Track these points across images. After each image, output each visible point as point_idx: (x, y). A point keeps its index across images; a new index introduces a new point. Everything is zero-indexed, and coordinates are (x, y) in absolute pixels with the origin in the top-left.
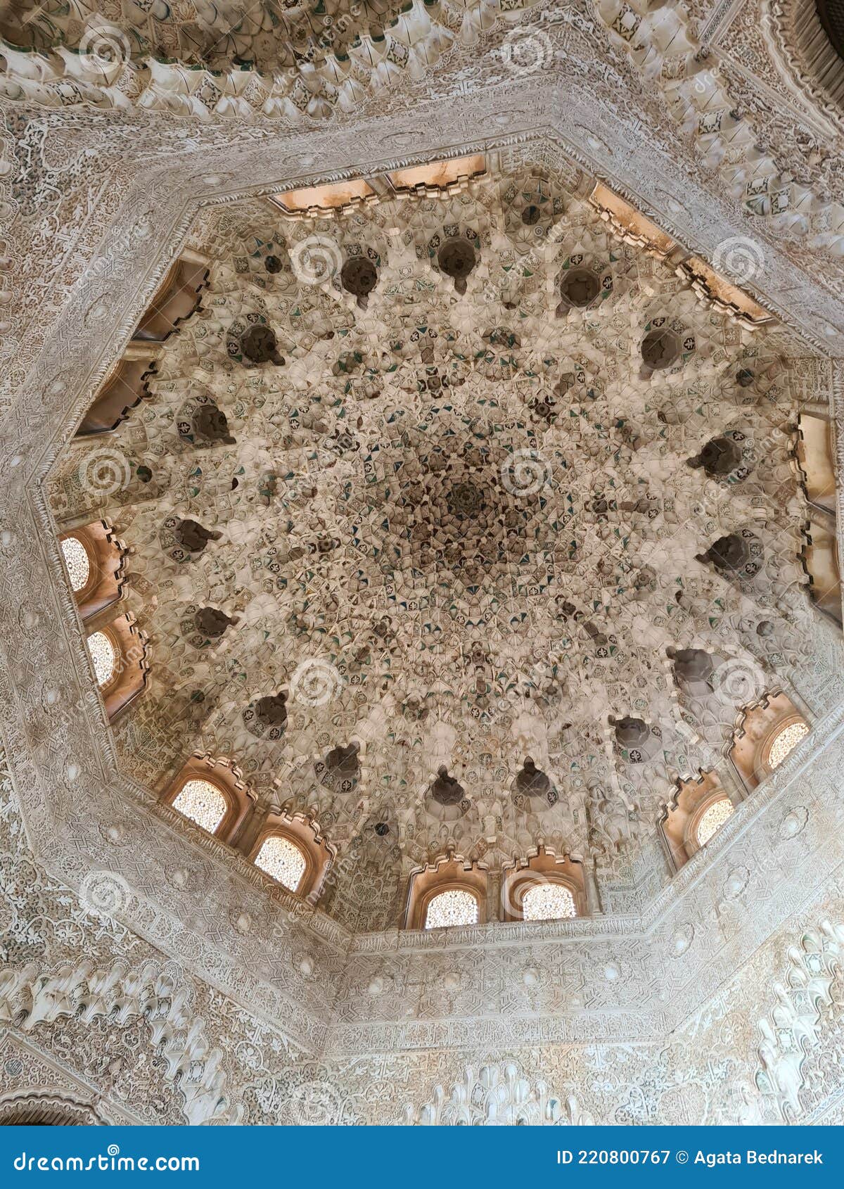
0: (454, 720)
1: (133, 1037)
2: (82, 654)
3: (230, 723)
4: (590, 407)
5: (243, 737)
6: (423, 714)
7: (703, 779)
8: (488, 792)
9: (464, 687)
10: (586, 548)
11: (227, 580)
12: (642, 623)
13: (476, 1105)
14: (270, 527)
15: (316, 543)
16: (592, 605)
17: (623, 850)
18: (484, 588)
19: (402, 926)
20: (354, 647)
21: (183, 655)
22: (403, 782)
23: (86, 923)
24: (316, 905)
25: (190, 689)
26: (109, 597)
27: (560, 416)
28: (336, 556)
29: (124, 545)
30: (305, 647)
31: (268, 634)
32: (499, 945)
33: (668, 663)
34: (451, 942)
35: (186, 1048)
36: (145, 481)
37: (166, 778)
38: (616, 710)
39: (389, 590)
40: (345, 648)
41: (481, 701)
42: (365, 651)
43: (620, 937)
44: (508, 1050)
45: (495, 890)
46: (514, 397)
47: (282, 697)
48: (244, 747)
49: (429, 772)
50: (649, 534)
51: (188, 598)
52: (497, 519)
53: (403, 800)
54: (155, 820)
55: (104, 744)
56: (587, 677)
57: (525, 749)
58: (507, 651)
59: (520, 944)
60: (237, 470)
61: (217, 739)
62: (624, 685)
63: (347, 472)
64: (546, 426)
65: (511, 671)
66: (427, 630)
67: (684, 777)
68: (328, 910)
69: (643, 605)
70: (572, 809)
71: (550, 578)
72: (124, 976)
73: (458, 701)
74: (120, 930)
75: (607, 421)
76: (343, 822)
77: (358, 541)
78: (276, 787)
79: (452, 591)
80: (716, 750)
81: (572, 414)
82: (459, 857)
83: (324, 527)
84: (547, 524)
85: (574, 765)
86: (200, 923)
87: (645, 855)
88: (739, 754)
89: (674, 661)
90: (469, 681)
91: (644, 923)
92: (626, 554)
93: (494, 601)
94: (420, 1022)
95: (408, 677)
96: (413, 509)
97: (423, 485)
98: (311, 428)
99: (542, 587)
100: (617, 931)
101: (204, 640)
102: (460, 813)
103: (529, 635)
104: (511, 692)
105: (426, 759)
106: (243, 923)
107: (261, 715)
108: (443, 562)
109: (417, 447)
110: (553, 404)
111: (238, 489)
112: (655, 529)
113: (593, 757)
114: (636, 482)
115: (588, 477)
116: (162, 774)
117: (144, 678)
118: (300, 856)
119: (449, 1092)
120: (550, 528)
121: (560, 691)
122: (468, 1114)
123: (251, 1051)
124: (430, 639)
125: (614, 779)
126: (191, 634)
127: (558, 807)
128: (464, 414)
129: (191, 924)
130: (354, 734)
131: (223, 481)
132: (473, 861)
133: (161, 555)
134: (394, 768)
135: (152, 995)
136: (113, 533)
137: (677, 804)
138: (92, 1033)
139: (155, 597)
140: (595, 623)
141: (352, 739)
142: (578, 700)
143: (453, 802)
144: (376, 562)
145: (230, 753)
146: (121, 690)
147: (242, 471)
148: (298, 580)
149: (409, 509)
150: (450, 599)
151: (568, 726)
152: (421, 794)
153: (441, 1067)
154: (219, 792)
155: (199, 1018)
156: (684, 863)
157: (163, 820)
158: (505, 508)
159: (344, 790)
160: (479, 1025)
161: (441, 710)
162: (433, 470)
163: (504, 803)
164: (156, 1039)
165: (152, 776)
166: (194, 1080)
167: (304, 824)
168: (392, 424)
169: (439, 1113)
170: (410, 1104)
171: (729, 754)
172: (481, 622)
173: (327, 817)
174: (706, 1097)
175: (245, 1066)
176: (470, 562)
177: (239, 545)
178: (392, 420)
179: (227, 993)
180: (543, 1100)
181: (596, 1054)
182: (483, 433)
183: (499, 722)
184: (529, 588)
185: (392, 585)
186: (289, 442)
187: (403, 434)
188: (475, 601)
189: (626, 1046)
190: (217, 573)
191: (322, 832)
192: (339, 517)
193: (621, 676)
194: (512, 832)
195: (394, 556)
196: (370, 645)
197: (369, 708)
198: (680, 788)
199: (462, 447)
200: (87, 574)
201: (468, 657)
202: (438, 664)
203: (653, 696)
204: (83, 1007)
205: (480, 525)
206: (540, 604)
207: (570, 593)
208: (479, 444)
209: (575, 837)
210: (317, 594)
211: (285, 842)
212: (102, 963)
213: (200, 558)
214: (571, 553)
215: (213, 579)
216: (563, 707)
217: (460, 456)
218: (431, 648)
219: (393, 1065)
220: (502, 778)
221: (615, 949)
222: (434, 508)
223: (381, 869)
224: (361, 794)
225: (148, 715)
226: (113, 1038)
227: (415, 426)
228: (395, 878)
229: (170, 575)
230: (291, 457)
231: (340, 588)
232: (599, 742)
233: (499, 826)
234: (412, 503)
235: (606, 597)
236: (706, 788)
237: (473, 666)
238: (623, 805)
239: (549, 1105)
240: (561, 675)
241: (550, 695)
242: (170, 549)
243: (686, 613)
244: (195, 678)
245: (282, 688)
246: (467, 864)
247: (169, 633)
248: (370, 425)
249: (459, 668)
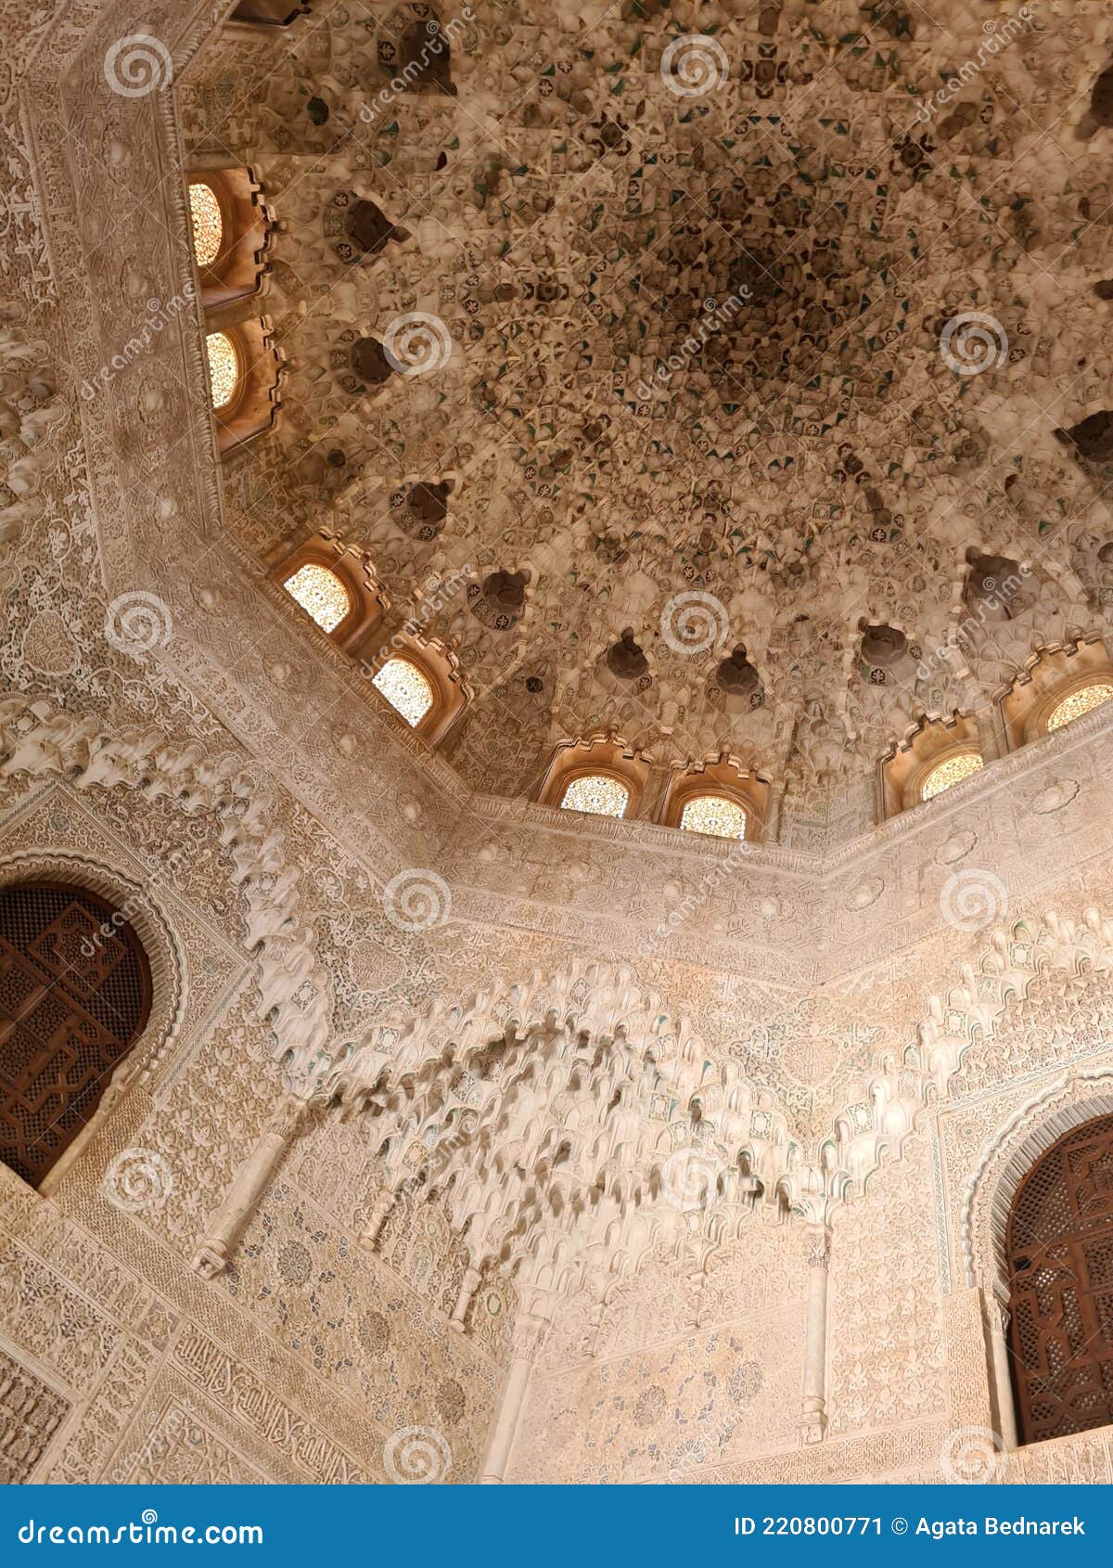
0: (659, 575)
1: (199, 829)
2: (197, 354)
3: (372, 504)
4: (983, 167)
5: (384, 526)
6: (621, 557)
7: (955, 723)
8: (678, 674)
9: (683, 536)
10: (905, 384)
11: (404, 305)
12: (947, 507)
13: (575, 999)
14: (477, 242)
15: (535, 285)
16: (886, 468)
17: (825, 782)
18: (746, 410)
19: (533, 798)
20: (552, 446)
21: (327, 397)
22: (574, 635)
23: (162, 691)
24: (438, 748)
25: (329, 446)
26: (242, 287)
27: (935, 172)
28: (558, 310)
29: (273, 214)
30: (488, 429)
31: (444, 397)
32: (645, 847)
33: (963, 568)
34: (587, 829)
35: (259, 856)
36: (317, 123)
37: (280, 550)
38: (874, 612)
39: (618, 380)
40: (541, 444)
41: (700, 560)
42: (565, 456)
43: (791, 874)
44: (626, 954)
45: (656, 787)
46: (877, 123)
47: (445, 488)
48: (385, 541)
49: (611, 630)
50: (1001, 385)
51: (347, 316)
52: (792, 316)
53: (568, 657)
54: (259, 597)
55: (209, 483)
56: (848, 562)
57: (740, 633)
58: (753, 503)
59: (668, 852)
60: (449, 141)
61: (352, 520)
62: (896, 584)
63: (603, 185)
64: (908, 183)
65: (750, 530)
66: (654, 448)
67: (932, 715)
68: (449, 758)
69: (957, 482)
70: (778, 719)
71: (841, 417)
72: (199, 762)
73: (670, 552)
74: (200, 710)
75: (1001, 194)
76: (488, 664)
77: (593, 297)
78: (415, 599)
79: (702, 404)
80: (985, 692)
81: (954, 173)
82: (621, 740)
83: (552, 263)
84: (861, 339)
85: (796, 668)
86: (295, 729)
87: (850, 793)
88: (1013, 704)
89: (971, 567)
90: (691, 530)
91: (825, 867)
92: (959, 405)
93: (755, 431)
94: (530, 903)
95: (613, 504)
96: (680, 270)
97: (703, 237)
98: (568, 101)
99: (826, 427)
100: (789, 867)
101: (358, 385)
102: (636, 690)
103: (789, 488)
104: (743, 558)
105: (610, 614)
106: (346, 743)
107: (412, 504)
108: (700, 360)
109: (711, 174)
110: (930, 149)
111: (445, 171)
112: (1012, 379)
113: (823, 664)
114: (1010, 301)
115: (944, 278)
116: (276, 545)
117: (272, 414)
118: (426, 690)
119: (548, 979)
120: (863, 346)
121: (807, 572)
122: (563, 1006)
123: (331, 879)
124: (654, 462)
125: (842, 697)
126: (342, 371)
127: (760, 714)
128: (794, 135)
129: (285, 728)
130: (527, 559)
131: (426, 154)
132: (638, 750)
133: (320, 244)
134: (567, 615)
135: (228, 791)
136: (261, 192)
137: (911, 745)
138: (153, 812)
139: (303, 303)
140: (883, 492)
141: (523, 565)
142: (827, 588)
143: (631, 676)
144: (610, 335)
145: (365, 544)
146: (239, 422)
147: (455, 144)
148: (500, 332)
149: (675, 269)
150: (696, 414)
151: (803, 618)
152: (593, 656)
153: (545, 951)
154: (342, 588)
155: (278, 829)
156: (896, 813)
157: (269, 599)
158: (808, 301)
159: (498, 627)
160: (599, 922)
161: (646, 559)
162: (724, 217)
163: (694, 692)
164: (226, 838)
165: (264, 543)
166: (262, 892)
167: (440, 653)
168: (686, 126)
169: (531, 996)
170: (501, 980)
171: (1000, 702)
172: (729, 455)
173: (472, 653)
174: (840, 1056)
175: (322, 893)
176: (738, 369)
177: (430, 259)
178: (686, 119)
179: (315, 813)
180: (652, 1013)
181: (727, 985)
182: (813, 174)
183: (716, 592)
184: (808, 424)
185: (623, 374)
186: (531, 115)
187: (698, 147)
188: (728, 425)
189: (764, 985)
190: (392, 292)
191: (461, 669)
192: (575, 254)
193: (895, 572)
194: (694, 728)
195: (635, 333)
196: (575, 449)
197: (554, 530)
198: (922, 727)
199: (775, 190)
200: (217, 245)
201: (699, 498)
202: (657, 497)
203: (928, 607)
204: (146, 782)
205: (765, 318)
206: (816, 449)
207: (861, 443)
208: (802, 190)
209: (770, 753)
210: (520, 359)
211: (413, 670)
212: (176, 739)
213: (373, 263)
214: (882, 388)
215: (385, 299)
216: (805, 593)
217: (768, 204)
218: (654, 474)
219: (491, 937)
220: (701, 661)
221: (781, 885)
222: (709, 277)
223: (523, 730)
224: (519, 636)
225: (269, 463)
226: (177, 824)
227: (718, 138)
228: (536, 745)
229: (328, 277)
230: (529, 141)
231: (553, 359)
232: (838, 647)
233: (681, 718)
234: (679, 260)
235: (910, 460)
236: (957, 735)
237: (702, 511)
238: (843, 731)
239: (657, 1021)
240: (814, 551)
241: (792, 575)
242: (335, 239)
243: (1012, 507)
244: (337, 432)
245: (448, 475)
246: (629, 752)
247: (313, 362)
248: (652, 118)
249: (683, 509)
